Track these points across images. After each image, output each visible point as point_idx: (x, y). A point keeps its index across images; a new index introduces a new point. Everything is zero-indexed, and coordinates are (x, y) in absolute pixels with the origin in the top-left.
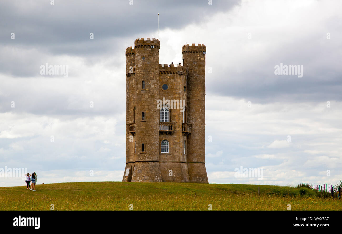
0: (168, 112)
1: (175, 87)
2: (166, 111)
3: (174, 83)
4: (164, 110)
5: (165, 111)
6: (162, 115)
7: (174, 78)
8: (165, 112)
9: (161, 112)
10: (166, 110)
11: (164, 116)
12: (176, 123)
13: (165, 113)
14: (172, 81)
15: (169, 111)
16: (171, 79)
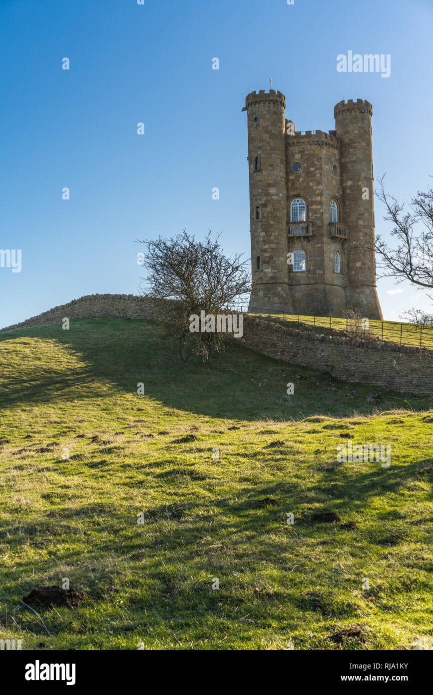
0: (304, 207)
4: (296, 205)
5: (298, 206)
6: (295, 213)
8: (300, 207)
9: (292, 208)
10: (300, 205)
11: (297, 213)
13: (298, 209)
15: (305, 205)
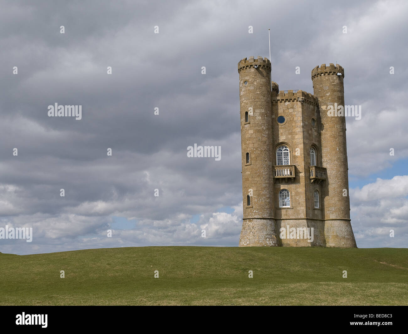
0: (288, 153)
1: (295, 118)
2: (285, 152)
3: (293, 113)
4: (282, 151)
7: (292, 108)
9: (278, 153)
11: (282, 157)
12: (299, 166)
13: (283, 154)
14: (291, 110)
15: (288, 151)
16: (289, 109)
